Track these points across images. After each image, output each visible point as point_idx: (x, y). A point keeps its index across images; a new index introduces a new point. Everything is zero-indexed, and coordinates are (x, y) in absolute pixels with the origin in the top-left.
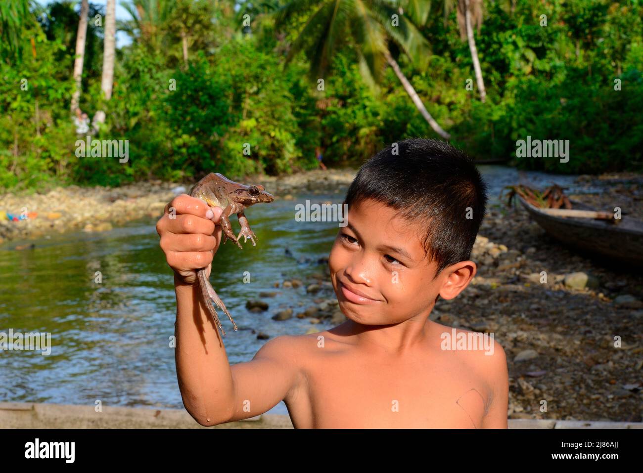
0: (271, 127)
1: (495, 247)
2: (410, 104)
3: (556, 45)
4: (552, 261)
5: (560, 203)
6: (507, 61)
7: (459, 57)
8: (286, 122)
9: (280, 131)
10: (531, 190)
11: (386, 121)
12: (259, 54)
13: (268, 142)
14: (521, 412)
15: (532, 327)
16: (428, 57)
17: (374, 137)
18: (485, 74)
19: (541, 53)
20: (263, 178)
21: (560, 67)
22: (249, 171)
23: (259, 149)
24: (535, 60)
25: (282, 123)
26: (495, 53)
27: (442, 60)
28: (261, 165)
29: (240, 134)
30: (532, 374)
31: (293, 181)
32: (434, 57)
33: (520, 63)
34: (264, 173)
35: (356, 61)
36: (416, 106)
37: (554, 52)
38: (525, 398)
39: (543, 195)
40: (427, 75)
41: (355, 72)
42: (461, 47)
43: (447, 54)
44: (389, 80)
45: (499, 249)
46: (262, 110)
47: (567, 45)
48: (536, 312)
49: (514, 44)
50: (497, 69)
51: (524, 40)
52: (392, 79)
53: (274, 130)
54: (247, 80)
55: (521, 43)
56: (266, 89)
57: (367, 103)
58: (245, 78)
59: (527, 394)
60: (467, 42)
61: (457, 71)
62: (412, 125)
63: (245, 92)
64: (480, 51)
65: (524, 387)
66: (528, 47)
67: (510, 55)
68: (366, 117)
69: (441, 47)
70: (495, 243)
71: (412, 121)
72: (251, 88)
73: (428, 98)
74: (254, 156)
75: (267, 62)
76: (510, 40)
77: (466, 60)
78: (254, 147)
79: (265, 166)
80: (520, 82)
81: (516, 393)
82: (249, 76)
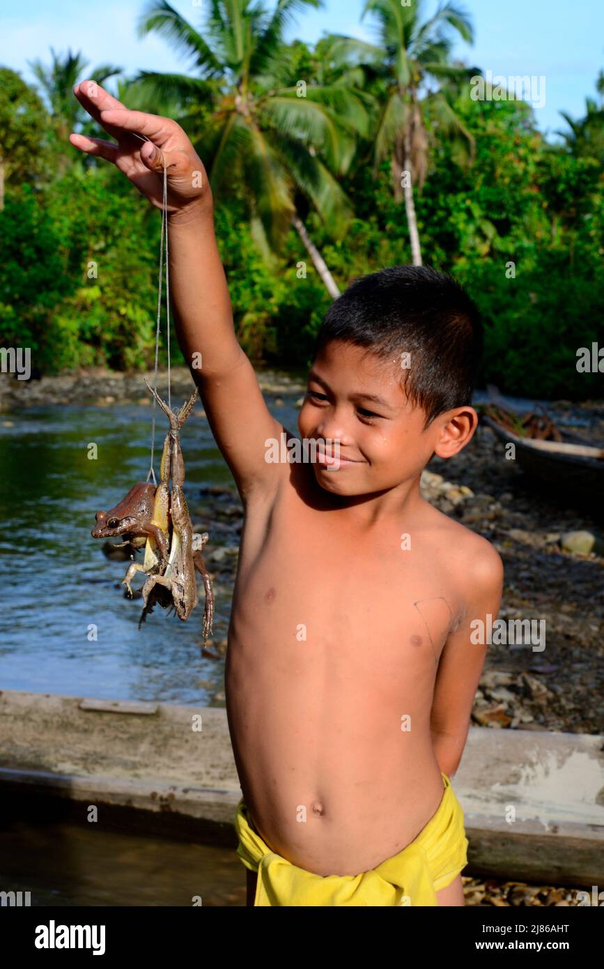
0: (122, 301)
1: (455, 490)
2: (317, 285)
3: (526, 219)
4: (536, 514)
5: (546, 433)
6: (456, 235)
7: (390, 225)
8: (143, 296)
9: (133, 307)
10: (506, 413)
11: (282, 307)
12: (112, 196)
13: (116, 321)
14: (531, 722)
15: (526, 603)
16: (346, 221)
17: (263, 328)
18: (424, 251)
19: (503, 228)
20: (105, 373)
21: (528, 250)
22: (85, 362)
23: (103, 331)
24: (495, 237)
25: (137, 297)
26: (441, 222)
27: (366, 226)
28: (104, 355)
29: (75, 307)
30: (540, 669)
31: (148, 380)
32: (355, 221)
33: (474, 240)
34: (106, 366)
35: (246, 218)
36: (326, 289)
37: (521, 227)
38: (535, 702)
39: (523, 421)
40: (343, 246)
41: (243, 233)
42: (393, 210)
43: (373, 219)
44: (289, 247)
45: (460, 492)
46: (110, 275)
47: (540, 220)
48: (528, 583)
49: (468, 211)
50: (442, 245)
51: (481, 208)
52: (294, 248)
53: (125, 306)
54: (91, 230)
55: (477, 212)
56: (117, 246)
57: (257, 279)
58: (88, 228)
59: (538, 697)
60: (403, 204)
61: (385, 243)
62: (319, 315)
63: (87, 248)
64: (420, 218)
65: (534, 687)
66: (487, 218)
67: (461, 226)
68: (254, 298)
69: (365, 207)
70: (453, 484)
71: (319, 309)
72: (97, 242)
73: (343, 278)
74: (95, 341)
75: (122, 208)
76: (463, 206)
77: (399, 230)
78: (96, 328)
79: (108, 355)
80: (473, 266)
81: (521, 695)
82: (95, 227)
